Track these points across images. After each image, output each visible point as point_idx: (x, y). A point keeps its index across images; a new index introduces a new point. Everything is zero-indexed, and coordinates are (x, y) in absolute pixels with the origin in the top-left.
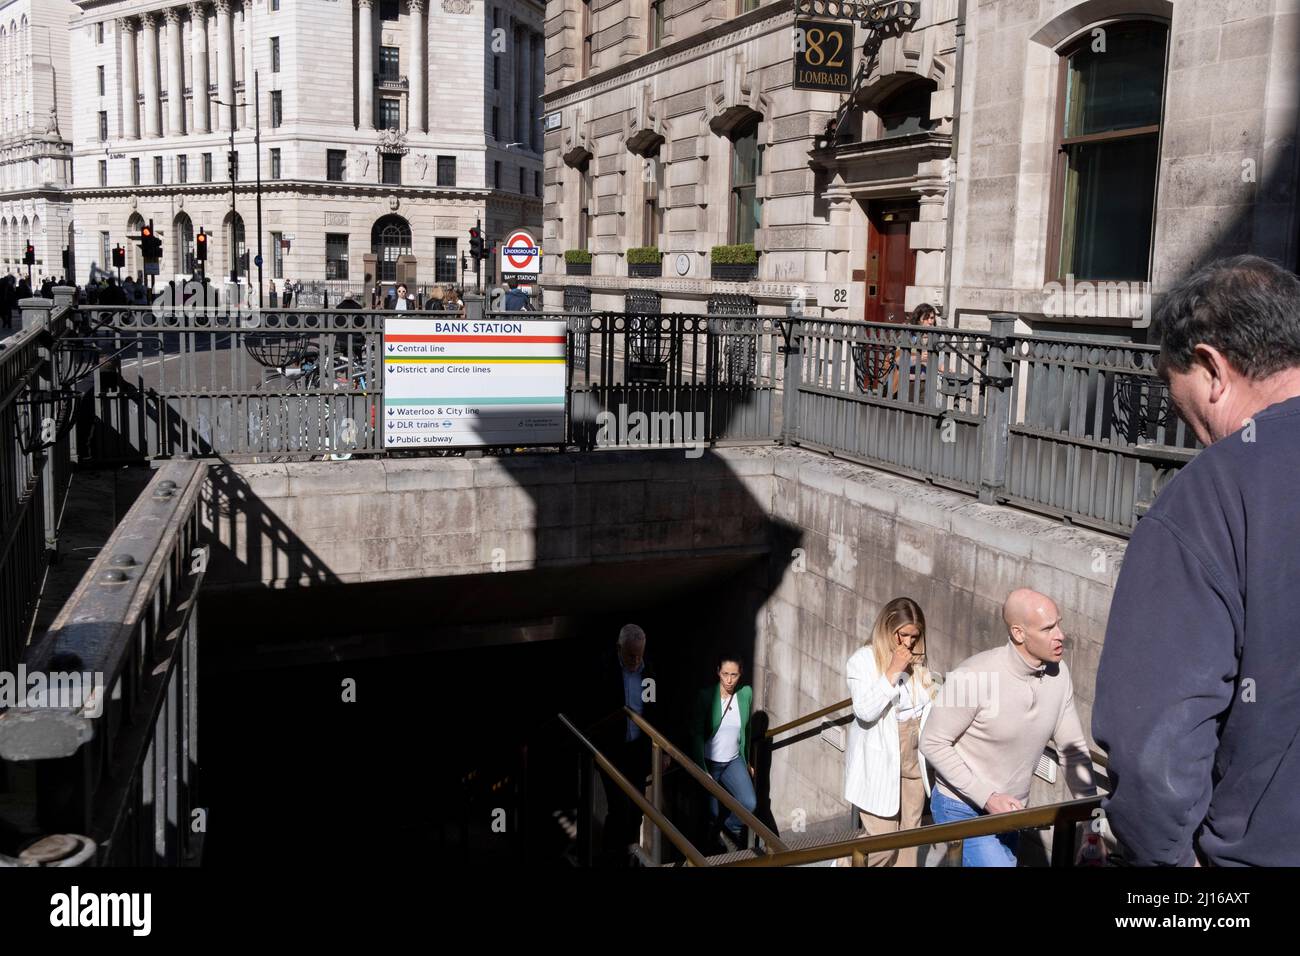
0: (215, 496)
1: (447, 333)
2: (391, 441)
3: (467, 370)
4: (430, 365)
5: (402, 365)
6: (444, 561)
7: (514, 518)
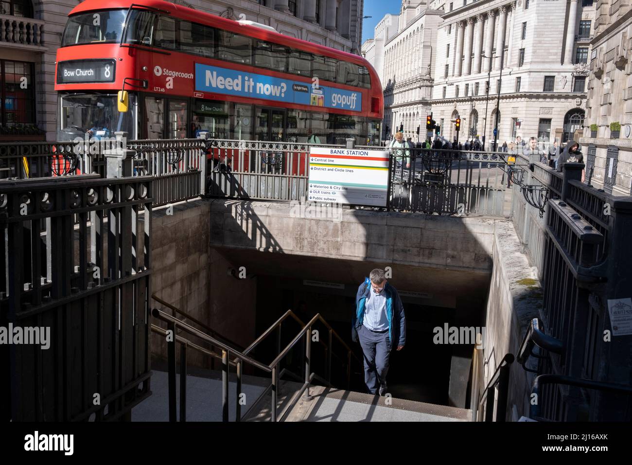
0: (242, 212)
1: (335, 154)
2: (311, 198)
3: (343, 171)
4: (327, 167)
5: (316, 167)
6: (326, 251)
7: (357, 237)
